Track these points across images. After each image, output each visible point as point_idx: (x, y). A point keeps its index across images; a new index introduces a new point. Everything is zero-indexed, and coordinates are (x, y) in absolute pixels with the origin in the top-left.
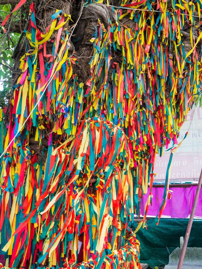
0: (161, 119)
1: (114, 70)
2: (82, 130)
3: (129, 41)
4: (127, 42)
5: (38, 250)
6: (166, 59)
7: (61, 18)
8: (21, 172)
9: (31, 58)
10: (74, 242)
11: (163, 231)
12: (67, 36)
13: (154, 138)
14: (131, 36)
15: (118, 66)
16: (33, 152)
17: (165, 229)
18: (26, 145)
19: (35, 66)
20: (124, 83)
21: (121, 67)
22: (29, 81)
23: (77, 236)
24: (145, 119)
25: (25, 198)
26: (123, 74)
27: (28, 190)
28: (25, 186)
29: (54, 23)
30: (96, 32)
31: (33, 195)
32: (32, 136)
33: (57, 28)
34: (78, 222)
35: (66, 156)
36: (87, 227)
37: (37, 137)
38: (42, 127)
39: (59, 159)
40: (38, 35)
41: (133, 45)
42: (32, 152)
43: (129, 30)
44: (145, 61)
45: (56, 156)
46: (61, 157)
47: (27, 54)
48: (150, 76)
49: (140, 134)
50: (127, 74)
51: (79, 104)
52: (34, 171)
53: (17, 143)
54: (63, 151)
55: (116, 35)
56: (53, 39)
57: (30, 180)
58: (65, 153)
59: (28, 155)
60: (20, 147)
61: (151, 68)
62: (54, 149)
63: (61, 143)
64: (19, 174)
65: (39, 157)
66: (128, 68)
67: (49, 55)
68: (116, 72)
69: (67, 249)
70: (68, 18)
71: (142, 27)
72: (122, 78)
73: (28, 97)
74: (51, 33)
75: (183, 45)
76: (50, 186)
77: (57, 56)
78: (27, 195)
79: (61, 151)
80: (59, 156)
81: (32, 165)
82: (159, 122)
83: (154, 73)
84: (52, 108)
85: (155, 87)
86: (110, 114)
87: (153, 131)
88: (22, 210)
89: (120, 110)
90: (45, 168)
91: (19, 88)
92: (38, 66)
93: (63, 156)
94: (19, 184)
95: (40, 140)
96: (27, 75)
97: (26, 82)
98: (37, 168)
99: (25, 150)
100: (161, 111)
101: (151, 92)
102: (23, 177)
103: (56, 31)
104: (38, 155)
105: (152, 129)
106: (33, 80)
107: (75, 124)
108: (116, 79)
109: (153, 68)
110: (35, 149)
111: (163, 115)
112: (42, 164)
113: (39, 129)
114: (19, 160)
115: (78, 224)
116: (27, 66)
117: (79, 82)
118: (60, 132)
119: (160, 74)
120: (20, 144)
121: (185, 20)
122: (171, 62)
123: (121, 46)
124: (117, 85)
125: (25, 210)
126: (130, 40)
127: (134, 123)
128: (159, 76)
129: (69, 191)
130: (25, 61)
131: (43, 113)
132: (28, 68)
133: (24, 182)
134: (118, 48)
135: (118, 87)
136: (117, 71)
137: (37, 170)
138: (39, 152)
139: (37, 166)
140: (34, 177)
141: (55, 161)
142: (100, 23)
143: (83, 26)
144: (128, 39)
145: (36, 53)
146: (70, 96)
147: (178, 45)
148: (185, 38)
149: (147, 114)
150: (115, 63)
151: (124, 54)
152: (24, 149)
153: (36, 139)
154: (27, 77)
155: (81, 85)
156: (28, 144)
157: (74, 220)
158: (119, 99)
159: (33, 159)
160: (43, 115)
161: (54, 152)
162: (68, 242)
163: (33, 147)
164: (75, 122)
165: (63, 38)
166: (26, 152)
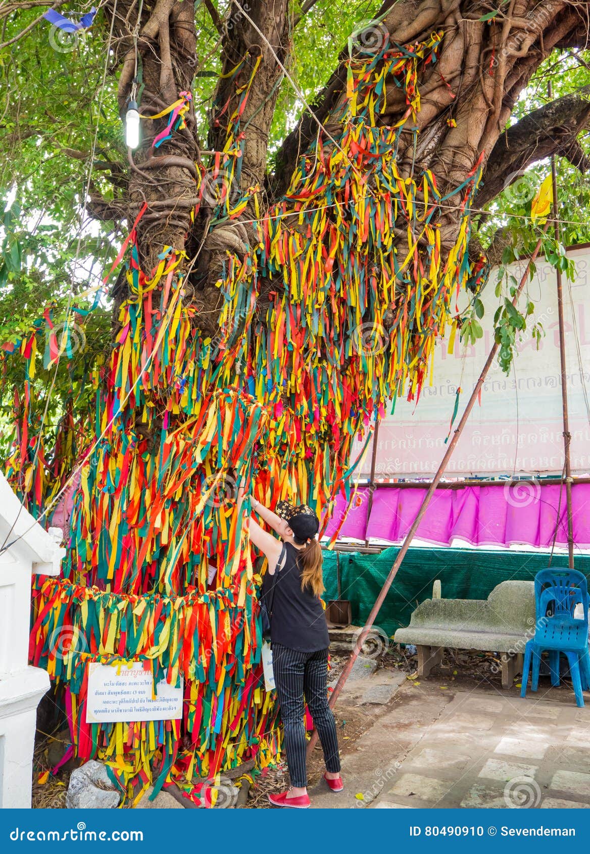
0: (355, 378)
1: (271, 305)
2: (208, 408)
3: (295, 257)
4: (292, 259)
5: (150, 575)
6: (365, 277)
7: (171, 258)
8: (124, 466)
9: (134, 307)
10: (201, 566)
11: (410, 571)
12: (181, 279)
13: (342, 411)
14: (299, 248)
15: (277, 298)
16: (142, 437)
17: (414, 567)
18: (131, 427)
19: (139, 320)
20: (285, 325)
21: (282, 298)
22: (132, 339)
23: (206, 559)
24: (325, 381)
25: (130, 503)
26: (284, 310)
27: (134, 491)
28: (129, 486)
29: (161, 266)
30: (224, 269)
31: (141, 498)
32: (139, 414)
33: (165, 273)
34: (207, 538)
35: (187, 444)
36: (223, 547)
37: (145, 418)
38: (151, 404)
39: (175, 449)
40: (142, 279)
41: (301, 262)
42: (139, 437)
43: (297, 236)
44: (324, 287)
45: (171, 444)
46: (178, 445)
47: (130, 302)
48: (335, 308)
49: (315, 405)
50: (290, 311)
51: (203, 371)
52: (142, 465)
53: (118, 425)
54: (182, 436)
55: (274, 248)
56: (161, 286)
57: (137, 477)
58: (184, 439)
59: (134, 442)
60: (121, 430)
61: (338, 294)
62: (169, 433)
63: (180, 424)
64: (121, 468)
65: (150, 443)
66: (292, 302)
67: (155, 311)
68: (273, 307)
69: (192, 577)
70: (181, 256)
71: (320, 231)
72: (282, 317)
73: (130, 362)
74: (157, 279)
75: (396, 251)
76: (164, 487)
77: (166, 312)
78: (133, 498)
79: (178, 437)
80: (175, 444)
81: (139, 456)
82: (353, 384)
83: (343, 302)
84: (161, 381)
85: (344, 325)
86: (262, 376)
87: (340, 399)
88: (126, 518)
89: (277, 371)
90: (157, 459)
91: (118, 348)
92: (143, 320)
93: (182, 444)
94: (121, 483)
95: (150, 422)
96: (130, 329)
97: (128, 340)
98: (147, 459)
99: (129, 434)
100: (355, 365)
101: (336, 336)
102: (126, 472)
103: (164, 277)
104: (148, 440)
105: (338, 396)
106: (137, 339)
107: (197, 400)
108: (272, 320)
109: (342, 295)
110: (144, 432)
111: (357, 372)
112: (154, 454)
113: (147, 407)
114: (121, 448)
115: (208, 542)
116: (128, 319)
117: (204, 337)
118: (176, 411)
119: (353, 304)
120: (122, 427)
121: (399, 209)
122: (373, 282)
123: (281, 266)
124: (273, 330)
125: (130, 518)
126: (297, 254)
127: (303, 388)
128: (352, 308)
129: (195, 493)
130: (127, 310)
131: (150, 388)
132: (130, 321)
133: (128, 480)
134: (278, 268)
135: (275, 332)
136: (276, 307)
137: (147, 463)
138: (150, 437)
139: (148, 458)
140: (143, 473)
141: (170, 451)
142: (230, 255)
143: (207, 258)
144: (294, 254)
145: (140, 302)
146: (189, 360)
147: (386, 254)
148: (398, 241)
149: (329, 372)
150: (272, 292)
151: (286, 281)
152: (127, 434)
153: (144, 420)
154: (129, 333)
155: (207, 341)
156: (133, 425)
157: (202, 535)
158: (275, 352)
159: (142, 448)
160: (150, 390)
161: (169, 439)
162: (193, 566)
163: (141, 430)
164: (198, 397)
165: (174, 285)
166: (130, 438)
